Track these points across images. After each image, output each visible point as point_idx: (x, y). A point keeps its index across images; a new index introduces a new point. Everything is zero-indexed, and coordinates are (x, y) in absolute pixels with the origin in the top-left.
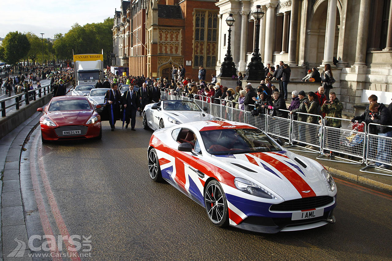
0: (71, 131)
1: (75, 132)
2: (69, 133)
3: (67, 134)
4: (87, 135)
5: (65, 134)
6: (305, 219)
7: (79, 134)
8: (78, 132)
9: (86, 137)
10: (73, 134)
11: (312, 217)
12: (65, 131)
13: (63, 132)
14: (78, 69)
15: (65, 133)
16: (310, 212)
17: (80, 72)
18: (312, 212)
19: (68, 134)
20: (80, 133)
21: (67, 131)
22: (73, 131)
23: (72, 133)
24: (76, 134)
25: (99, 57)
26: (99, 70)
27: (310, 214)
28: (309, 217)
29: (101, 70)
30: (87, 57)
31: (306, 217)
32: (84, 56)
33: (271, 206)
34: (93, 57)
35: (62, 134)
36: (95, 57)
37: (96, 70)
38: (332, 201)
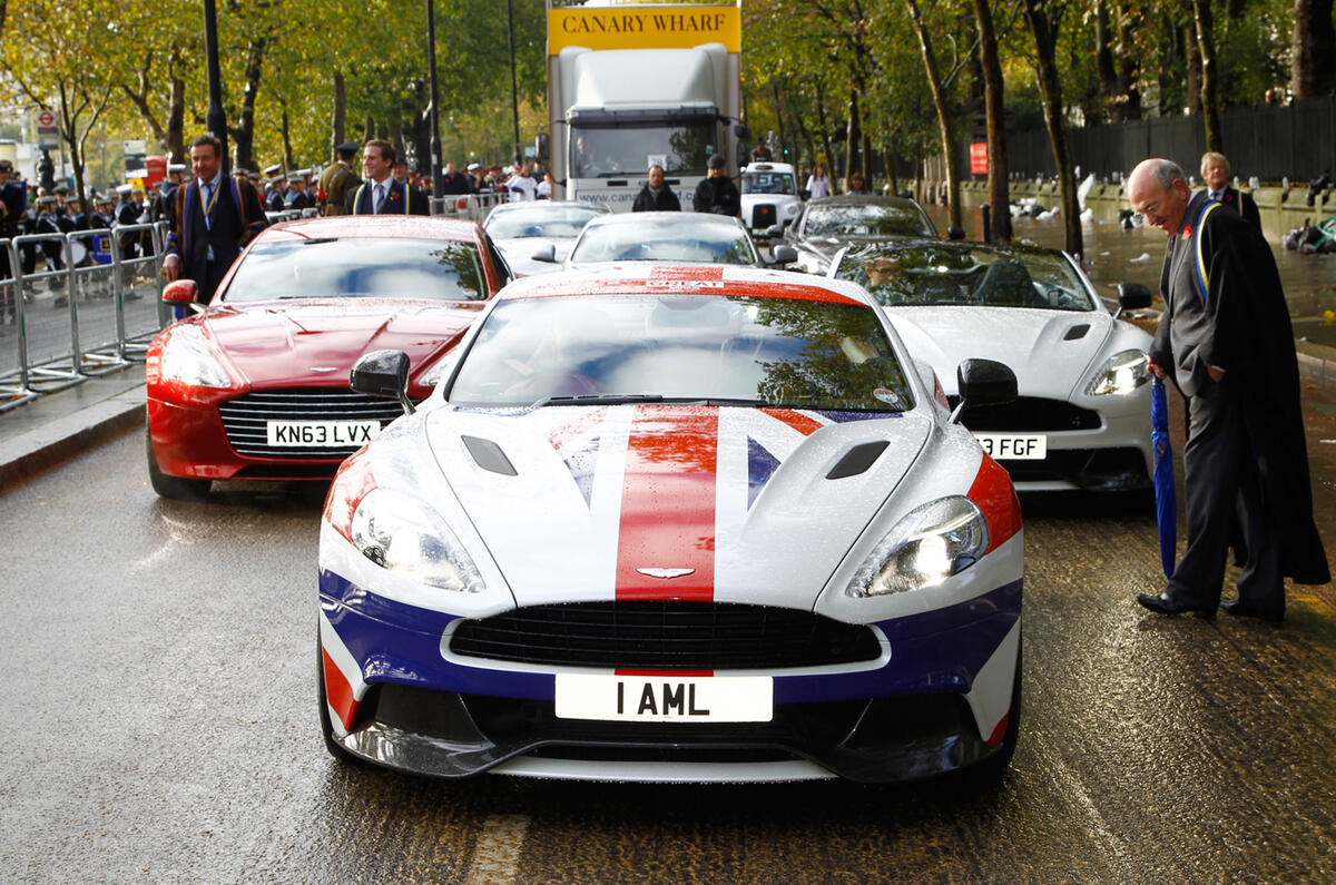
0: (321, 423)
1: (343, 434)
2: (305, 434)
3: (295, 443)
5: (281, 443)
6: (640, 719)
8: (360, 434)
10: (330, 442)
11: (687, 718)
12: (281, 424)
13: (272, 426)
14: (573, 101)
15: (279, 434)
17: (585, 122)
18: (681, 687)
19: (302, 444)
21: (295, 424)
22: (330, 425)
23: (324, 434)
24: (348, 443)
25: (713, 24)
26: (708, 111)
27: (673, 700)
28: (666, 712)
29: (721, 112)
30: (635, 24)
31: (648, 712)
32: (614, 19)
33: (450, 629)
34: (677, 26)
35: (265, 440)
36: (687, 21)
37: (692, 112)
38: (875, 653)
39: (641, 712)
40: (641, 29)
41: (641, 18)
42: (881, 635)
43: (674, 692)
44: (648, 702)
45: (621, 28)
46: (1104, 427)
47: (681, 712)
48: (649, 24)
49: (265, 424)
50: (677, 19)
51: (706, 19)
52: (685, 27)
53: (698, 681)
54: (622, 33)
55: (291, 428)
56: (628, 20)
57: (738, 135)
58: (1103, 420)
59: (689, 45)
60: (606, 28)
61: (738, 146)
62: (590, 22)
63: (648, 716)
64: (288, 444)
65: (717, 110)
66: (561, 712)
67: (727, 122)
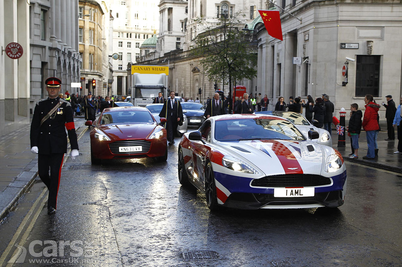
2: (127, 149)
3: (125, 151)
5: (122, 151)
7: (139, 151)
10: (132, 151)
12: (122, 147)
13: (120, 148)
16: (295, 190)
20: (141, 150)
22: (132, 147)
24: (136, 151)
25: (163, 70)
26: (162, 86)
27: (296, 193)
28: (295, 195)
29: (165, 87)
30: (148, 69)
32: (144, 68)
33: (252, 181)
34: (156, 70)
36: (158, 69)
38: (330, 183)
39: (290, 195)
40: (149, 70)
41: (150, 68)
42: (331, 179)
43: (297, 191)
44: (292, 193)
47: (298, 195)
49: (118, 148)
53: (301, 189)
54: (146, 71)
55: (124, 148)
57: (168, 91)
60: (143, 70)
61: (168, 93)
63: (292, 196)
65: (164, 86)
66: (275, 196)
67: (166, 88)
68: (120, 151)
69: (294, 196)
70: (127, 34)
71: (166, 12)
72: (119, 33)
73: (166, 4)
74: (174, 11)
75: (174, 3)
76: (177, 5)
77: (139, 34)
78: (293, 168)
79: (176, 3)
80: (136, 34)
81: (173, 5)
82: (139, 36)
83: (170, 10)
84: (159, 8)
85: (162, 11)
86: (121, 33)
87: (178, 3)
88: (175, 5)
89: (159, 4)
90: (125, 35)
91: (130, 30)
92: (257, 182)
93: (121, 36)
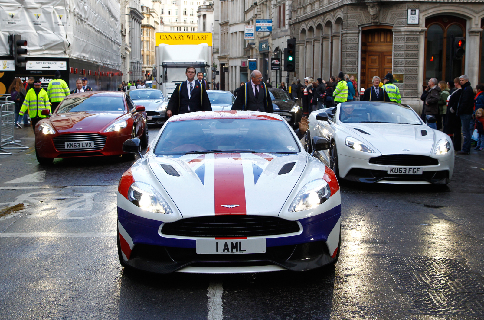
0: (78, 142)
1: (84, 145)
2: (75, 145)
3: (72, 148)
4: (105, 150)
5: (69, 148)
6: (224, 253)
7: (90, 147)
8: (89, 145)
9: (103, 153)
10: (81, 147)
11: (239, 252)
12: (68, 143)
13: (66, 144)
15: (68, 146)
16: (232, 243)
17: (168, 65)
18: (237, 243)
19: (74, 148)
20: (93, 146)
21: (72, 143)
22: (80, 143)
23: (79, 145)
24: (86, 147)
25: (204, 38)
26: (204, 63)
27: (234, 247)
28: (232, 251)
29: (208, 63)
30: (181, 37)
31: (226, 251)
32: (175, 36)
33: (161, 226)
34: (193, 38)
35: (64, 147)
37: (199, 63)
38: (298, 229)
39: (224, 251)
40: (183, 39)
41: (183, 36)
42: (300, 224)
44: (226, 248)
45: (177, 38)
46: (439, 165)
47: (237, 251)
48: (185, 37)
49: (64, 143)
50: (194, 36)
51: (202, 36)
52: (196, 38)
53: (242, 240)
54: (177, 40)
55: (71, 144)
56: (179, 36)
58: (439, 162)
59: (198, 44)
60: (173, 39)
62: (168, 37)
63: (226, 252)
64: (70, 148)
66: (198, 252)
67: (208, 66)
68: (66, 147)
69: (230, 253)
70: (178, 28)
71: (202, 17)
72: (171, 27)
73: (202, 12)
74: (207, 16)
75: (207, 11)
76: (209, 12)
77: (187, 28)
78: (230, 204)
79: (209, 11)
80: (185, 28)
81: (206, 12)
82: (187, 29)
83: (204, 16)
84: (197, 13)
85: (199, 16)
86: (172, 27)
87: (210, 11)
88: (208, 12)
89: (197, 11)
90: (176, 28)
91: (180, 25)
92: (170, 228)
93: (172, 29)
